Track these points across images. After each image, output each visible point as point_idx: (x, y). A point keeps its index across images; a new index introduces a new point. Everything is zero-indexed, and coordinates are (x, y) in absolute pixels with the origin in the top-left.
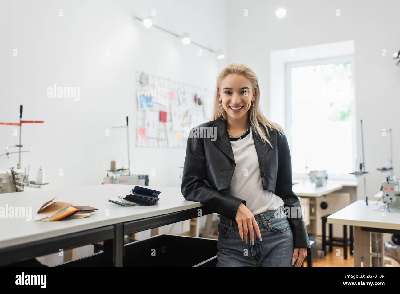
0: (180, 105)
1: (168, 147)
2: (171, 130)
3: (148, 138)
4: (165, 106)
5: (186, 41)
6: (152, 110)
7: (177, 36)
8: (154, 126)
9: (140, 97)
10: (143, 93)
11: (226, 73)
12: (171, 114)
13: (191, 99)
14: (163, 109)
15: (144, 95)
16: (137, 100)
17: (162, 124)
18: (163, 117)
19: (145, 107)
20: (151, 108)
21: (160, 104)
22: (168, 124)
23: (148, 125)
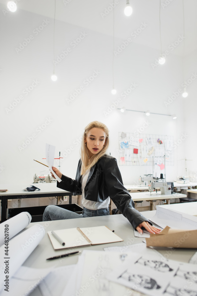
0: (147, 145)
1: (139, 165)
2: (140, 157)
3: (126, 161)
4: (137, 146)
5: (148, 114)
6: (128, 149)
7: (145, 112)
8: (129, 156)
9: (121, 143)
10: (122, 141)
11: (92, 127)
12: (141, 150)
13: (156, 141)
14: (136, 148)
15: (123, 142)
16: (119, 145)
17: (135, 155)
18: (136, 151)
19: (124, 147)
20: (128, 148)
21: (133, 146)
22: (139, 154)
23: (126, 155)
